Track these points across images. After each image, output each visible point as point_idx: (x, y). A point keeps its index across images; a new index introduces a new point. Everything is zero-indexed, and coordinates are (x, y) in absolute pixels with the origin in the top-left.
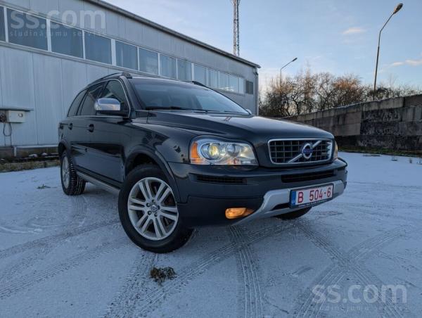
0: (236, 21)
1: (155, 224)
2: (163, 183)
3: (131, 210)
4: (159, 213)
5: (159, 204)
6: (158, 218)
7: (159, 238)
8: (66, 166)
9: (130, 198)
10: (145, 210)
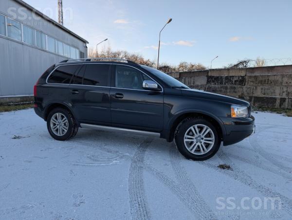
1: (201, 147)
2: (206, 127)
3: (186, 142)
4: (203, 141)
5: (203, 137)
6: (202, 144)
7: (202, 153)
8: (60, 120)
9: (186, 135)
10: (195, 141)
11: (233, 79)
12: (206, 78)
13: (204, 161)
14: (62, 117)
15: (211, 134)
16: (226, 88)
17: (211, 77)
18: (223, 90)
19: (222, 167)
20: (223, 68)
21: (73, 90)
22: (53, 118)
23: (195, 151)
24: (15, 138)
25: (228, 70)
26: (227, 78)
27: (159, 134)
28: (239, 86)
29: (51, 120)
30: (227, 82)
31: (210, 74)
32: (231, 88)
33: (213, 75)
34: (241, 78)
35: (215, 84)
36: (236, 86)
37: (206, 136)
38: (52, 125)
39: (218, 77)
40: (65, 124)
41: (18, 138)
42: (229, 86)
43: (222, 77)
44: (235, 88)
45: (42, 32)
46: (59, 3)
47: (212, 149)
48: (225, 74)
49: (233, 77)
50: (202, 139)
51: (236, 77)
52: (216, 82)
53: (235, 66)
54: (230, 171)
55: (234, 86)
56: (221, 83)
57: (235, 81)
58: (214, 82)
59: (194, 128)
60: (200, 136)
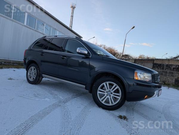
0: (72, 16)
1: (110, 99)
2: (115, 85)
3: (99, 93)
4: (112, 95)
5: (112, 92)
6: (111, 97)
7: (111, 104)
8: (33, 71)
9: (99, 89)
10: (106, 94)
11: (172, 67)
12: (152, 64)
13: (110, 111)
14: (34, 69)
15: (119, 91)
16: (166, 72)
17: (156, 64)
18: (163, 73)
19: (121, 117)
20: (165, 58)
21: (42, 53)
22: (30, 69)
23: (105, 102)
24: (9, 79)
25: (169, 60)
26: (167, 65)
27: (85, 86)
28: (176, 72)
29: (29, 71)
30: (167, 69)
31: (155, 62)
32: (170, 73)
33: (157, 63)
34: (178, 67)
35: (158, 69)
36: (174, 72)
37: (115, 92)
38: (29, 74)
39: (161, 64)
40: (35, 74)
41: (11, 79)
42: (168, 71)
43: (164, 64)
44: (173, 73)
45: (55, 29)
46: (71, 16)
47: (118, 103)
48: (166, 63)
49: (172, 65)
50: (112, 93)
51: (174, 65)
52: (159, 68)
53: (174, 58)
54: (125, 121)
55: (172, 71)
56: (163, 69)
57: (174, 68)
58: (157, 67)
59: (106, 84)
60: (110, 91)
